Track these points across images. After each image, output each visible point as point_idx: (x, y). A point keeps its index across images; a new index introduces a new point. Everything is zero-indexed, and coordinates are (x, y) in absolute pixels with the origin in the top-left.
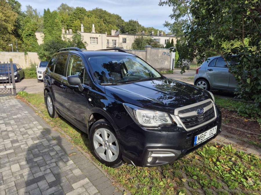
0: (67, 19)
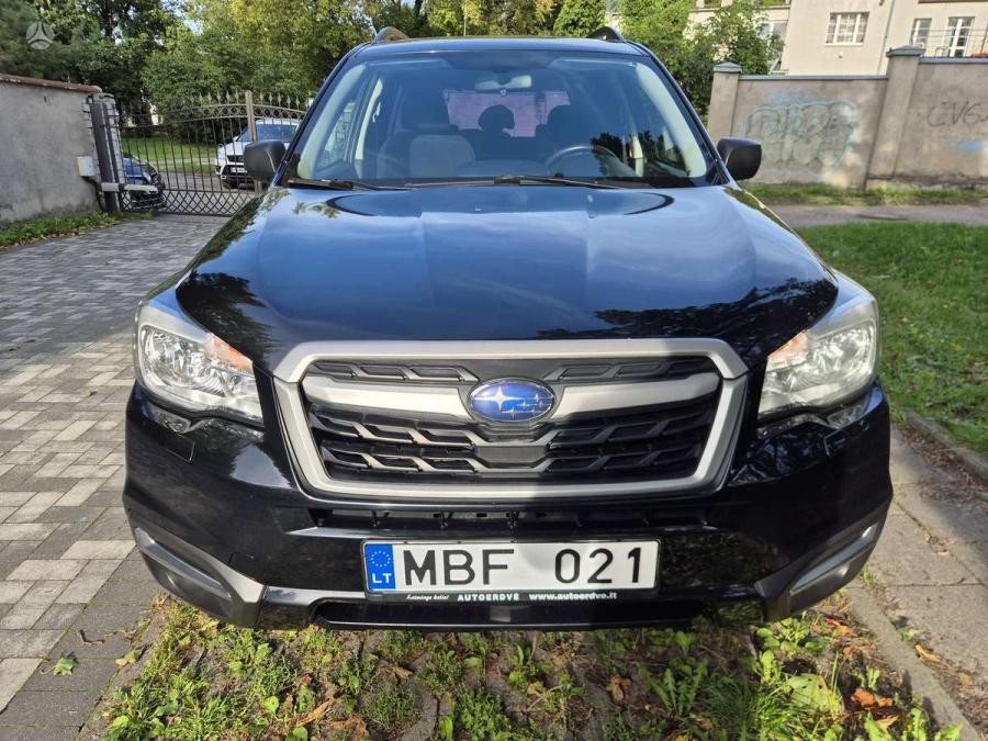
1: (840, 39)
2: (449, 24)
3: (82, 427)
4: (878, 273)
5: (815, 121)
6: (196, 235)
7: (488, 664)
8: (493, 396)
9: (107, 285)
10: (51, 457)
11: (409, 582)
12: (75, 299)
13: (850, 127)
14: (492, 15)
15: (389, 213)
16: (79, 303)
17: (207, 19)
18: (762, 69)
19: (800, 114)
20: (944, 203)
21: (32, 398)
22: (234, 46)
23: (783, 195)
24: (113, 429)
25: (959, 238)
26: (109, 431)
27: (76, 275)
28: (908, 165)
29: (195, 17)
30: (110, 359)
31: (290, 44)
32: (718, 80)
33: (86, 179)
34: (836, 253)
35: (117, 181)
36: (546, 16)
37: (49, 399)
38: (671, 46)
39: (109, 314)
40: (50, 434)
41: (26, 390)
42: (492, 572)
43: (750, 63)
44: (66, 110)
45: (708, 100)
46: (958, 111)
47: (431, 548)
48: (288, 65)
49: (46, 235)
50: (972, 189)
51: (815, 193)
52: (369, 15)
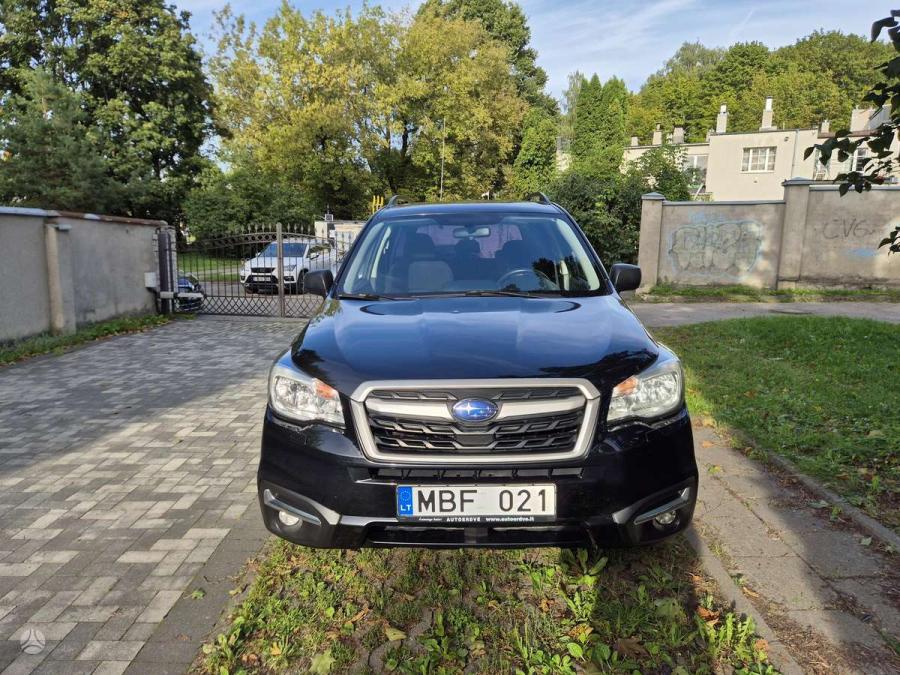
0: (690, 92)
1: (754, 168)
2: (428, 162)
3: (179, 462)
4: (775, 356)
5: (729, 236)
6: (232, 330)
7: (464, 593)
8: (466, 408)
9: (173, 369)
10: (161, 481)
11: (420, 510)
12: (152, 378)
13: (759, 240)
14: (465, 155)
15: (396, 313)
16: (156, 381)
17: (234, 162)
18: (684, 196)
19: (715, 230)
20: (845, 300)
21: (139, 444)
22: (257, 183)
23: (708, 294)
24: (200, 463)
25: (840, 329)
26: (196, 465)
27: (147, 361)
28: (812, 270)
29: (225, 159)
30: (188, 419)
31: (301, 179)
32: (646, 206)
33: (150, 289)
34: (742, 341)
35: (172, 290)
36: (508, 155)
37: (150, 445)
38: (608, 179)
39: (180, 389)
40: (158, 467)
41: (133, 439)
42: (465, 504)
43: (675, 190)
44: (141, 238)
45: (639, 219)
46: (848, 227)
47: (432, 489)
48: (298, 196)
49: (118, 332)
50: (870, 288)
51: (735, 292)
52: (365, 156)
